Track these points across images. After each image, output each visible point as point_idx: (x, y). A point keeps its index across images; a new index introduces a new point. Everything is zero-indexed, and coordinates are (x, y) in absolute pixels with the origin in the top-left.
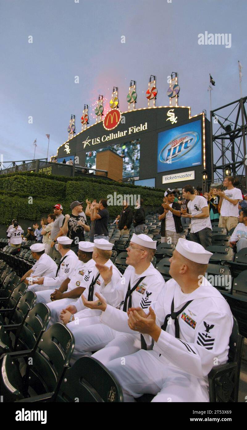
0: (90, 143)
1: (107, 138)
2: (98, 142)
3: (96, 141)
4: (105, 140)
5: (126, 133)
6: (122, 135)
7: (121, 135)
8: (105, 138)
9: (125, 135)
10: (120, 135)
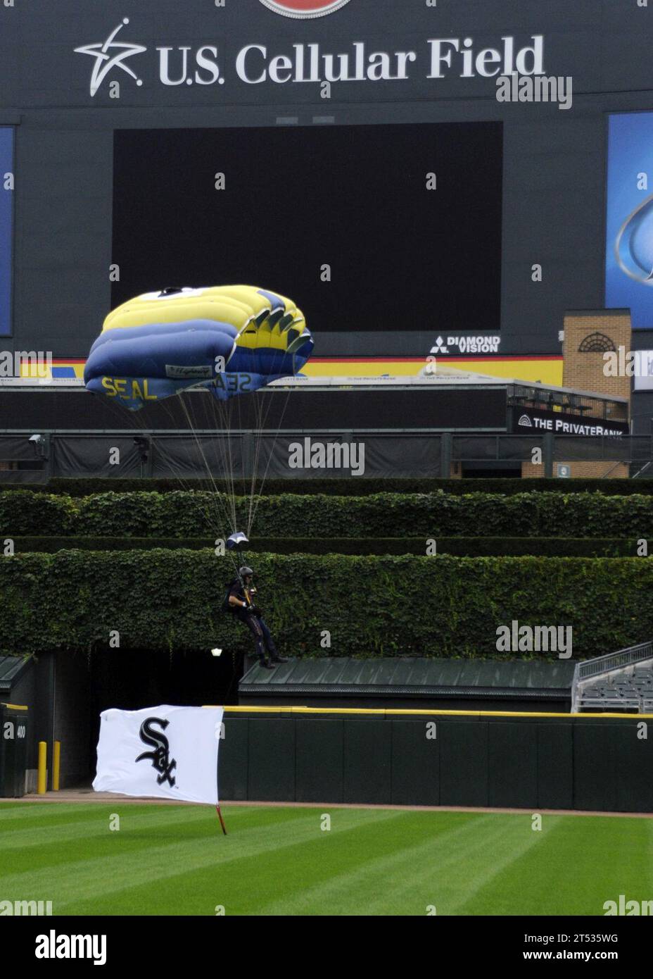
0: (146, 64)
1: (273, 67)
2: (206, 74)
3: (193, 66)
4: (263, 78)
5: (408, 61)
6: (385, 74)
7: (378, 71)
8: (255, 66)
9: (402, 74)
10: (371, 70)
